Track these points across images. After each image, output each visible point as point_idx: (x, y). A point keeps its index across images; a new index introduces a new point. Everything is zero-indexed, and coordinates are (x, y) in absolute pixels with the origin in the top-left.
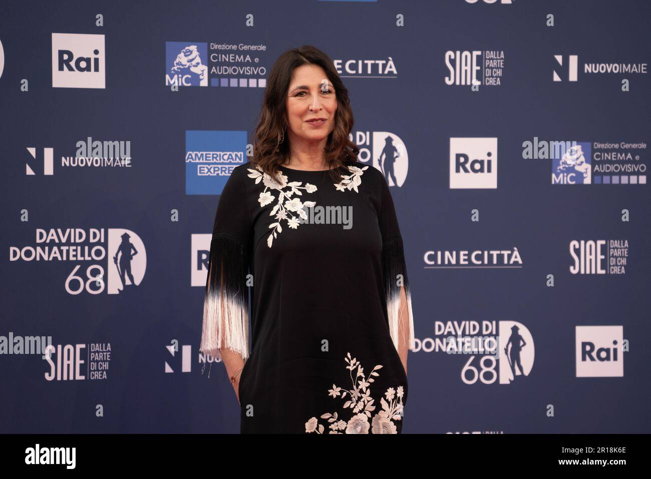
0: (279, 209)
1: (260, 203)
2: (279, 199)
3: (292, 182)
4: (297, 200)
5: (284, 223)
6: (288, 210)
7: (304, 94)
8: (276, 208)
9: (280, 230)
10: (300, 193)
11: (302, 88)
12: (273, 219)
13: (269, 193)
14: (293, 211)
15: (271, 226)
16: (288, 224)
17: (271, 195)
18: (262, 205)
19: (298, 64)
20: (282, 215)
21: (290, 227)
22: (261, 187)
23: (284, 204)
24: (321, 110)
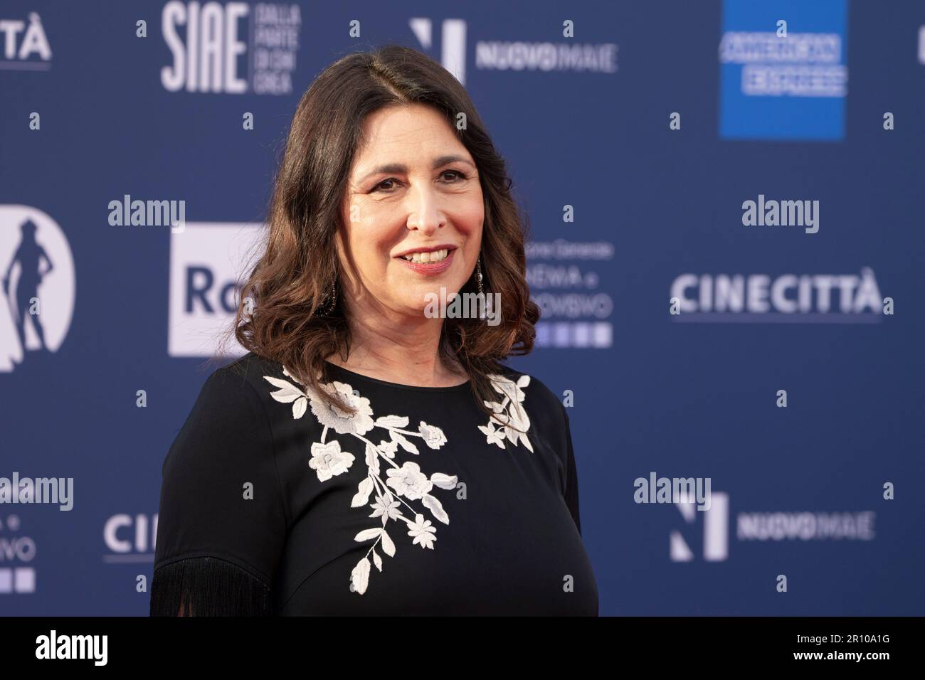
0: (375, 489)
1: (314, 472)
2: (368, 461)
3: (386, 415)
4: (412, 468)
5: (397, 531)
6: (399, 493)
7: (395, 185)
8: (365, 487)
9: (389, 548)
10: (411, 448)
11: (387, 170)
12: (364, 518)
13: (335, 444)
14: (412, 498)
15: (362, 536)
16: (410, 534)
17: (342, 451)
18: (323, 476)
19: (374, 102)
20: (386, 509)
21: (415, 542)
22: (310, 429)
23: (384, 476)
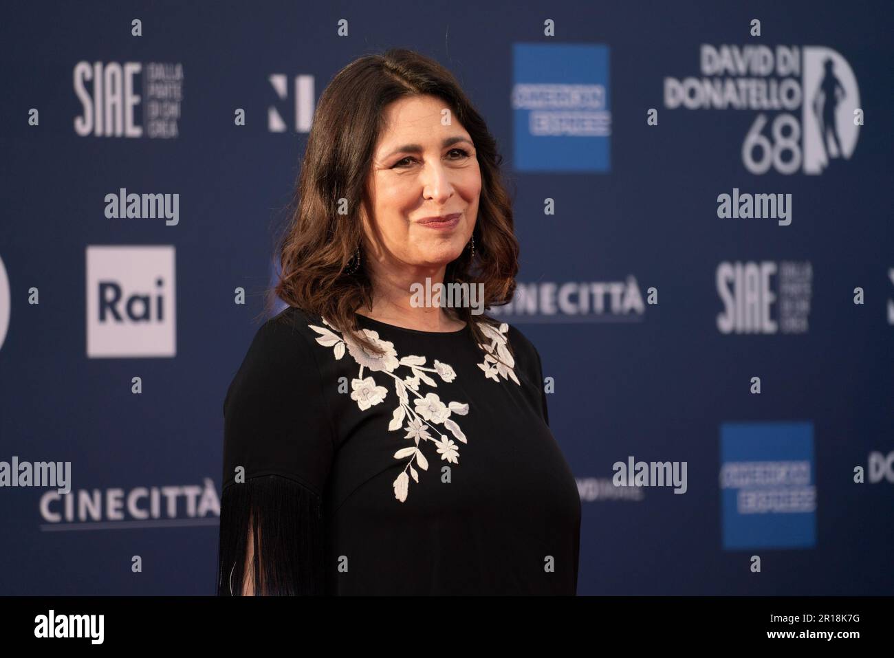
0: (406, 415)
1: (355, 403)
2: (398, 393)
3: (408, 356)
4: (433, 398)
5: (428, 449)
6: (426, 419)
7: (411, 162)
8: (399, 415)
9: (423, 463)
10: (431, 382)
11: (406, 149)
12: (400, 439)
13: (370, 380)
14: (437, 422)
15: (400, 454)
16: (439, 451)
17: (376, 386)
18: (364, 406)
19: (392, 94)
20: (417, 431)
21: (443, 458)
22: (349, 368)
23: (412, 405)
24: (451, 196)
